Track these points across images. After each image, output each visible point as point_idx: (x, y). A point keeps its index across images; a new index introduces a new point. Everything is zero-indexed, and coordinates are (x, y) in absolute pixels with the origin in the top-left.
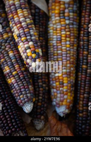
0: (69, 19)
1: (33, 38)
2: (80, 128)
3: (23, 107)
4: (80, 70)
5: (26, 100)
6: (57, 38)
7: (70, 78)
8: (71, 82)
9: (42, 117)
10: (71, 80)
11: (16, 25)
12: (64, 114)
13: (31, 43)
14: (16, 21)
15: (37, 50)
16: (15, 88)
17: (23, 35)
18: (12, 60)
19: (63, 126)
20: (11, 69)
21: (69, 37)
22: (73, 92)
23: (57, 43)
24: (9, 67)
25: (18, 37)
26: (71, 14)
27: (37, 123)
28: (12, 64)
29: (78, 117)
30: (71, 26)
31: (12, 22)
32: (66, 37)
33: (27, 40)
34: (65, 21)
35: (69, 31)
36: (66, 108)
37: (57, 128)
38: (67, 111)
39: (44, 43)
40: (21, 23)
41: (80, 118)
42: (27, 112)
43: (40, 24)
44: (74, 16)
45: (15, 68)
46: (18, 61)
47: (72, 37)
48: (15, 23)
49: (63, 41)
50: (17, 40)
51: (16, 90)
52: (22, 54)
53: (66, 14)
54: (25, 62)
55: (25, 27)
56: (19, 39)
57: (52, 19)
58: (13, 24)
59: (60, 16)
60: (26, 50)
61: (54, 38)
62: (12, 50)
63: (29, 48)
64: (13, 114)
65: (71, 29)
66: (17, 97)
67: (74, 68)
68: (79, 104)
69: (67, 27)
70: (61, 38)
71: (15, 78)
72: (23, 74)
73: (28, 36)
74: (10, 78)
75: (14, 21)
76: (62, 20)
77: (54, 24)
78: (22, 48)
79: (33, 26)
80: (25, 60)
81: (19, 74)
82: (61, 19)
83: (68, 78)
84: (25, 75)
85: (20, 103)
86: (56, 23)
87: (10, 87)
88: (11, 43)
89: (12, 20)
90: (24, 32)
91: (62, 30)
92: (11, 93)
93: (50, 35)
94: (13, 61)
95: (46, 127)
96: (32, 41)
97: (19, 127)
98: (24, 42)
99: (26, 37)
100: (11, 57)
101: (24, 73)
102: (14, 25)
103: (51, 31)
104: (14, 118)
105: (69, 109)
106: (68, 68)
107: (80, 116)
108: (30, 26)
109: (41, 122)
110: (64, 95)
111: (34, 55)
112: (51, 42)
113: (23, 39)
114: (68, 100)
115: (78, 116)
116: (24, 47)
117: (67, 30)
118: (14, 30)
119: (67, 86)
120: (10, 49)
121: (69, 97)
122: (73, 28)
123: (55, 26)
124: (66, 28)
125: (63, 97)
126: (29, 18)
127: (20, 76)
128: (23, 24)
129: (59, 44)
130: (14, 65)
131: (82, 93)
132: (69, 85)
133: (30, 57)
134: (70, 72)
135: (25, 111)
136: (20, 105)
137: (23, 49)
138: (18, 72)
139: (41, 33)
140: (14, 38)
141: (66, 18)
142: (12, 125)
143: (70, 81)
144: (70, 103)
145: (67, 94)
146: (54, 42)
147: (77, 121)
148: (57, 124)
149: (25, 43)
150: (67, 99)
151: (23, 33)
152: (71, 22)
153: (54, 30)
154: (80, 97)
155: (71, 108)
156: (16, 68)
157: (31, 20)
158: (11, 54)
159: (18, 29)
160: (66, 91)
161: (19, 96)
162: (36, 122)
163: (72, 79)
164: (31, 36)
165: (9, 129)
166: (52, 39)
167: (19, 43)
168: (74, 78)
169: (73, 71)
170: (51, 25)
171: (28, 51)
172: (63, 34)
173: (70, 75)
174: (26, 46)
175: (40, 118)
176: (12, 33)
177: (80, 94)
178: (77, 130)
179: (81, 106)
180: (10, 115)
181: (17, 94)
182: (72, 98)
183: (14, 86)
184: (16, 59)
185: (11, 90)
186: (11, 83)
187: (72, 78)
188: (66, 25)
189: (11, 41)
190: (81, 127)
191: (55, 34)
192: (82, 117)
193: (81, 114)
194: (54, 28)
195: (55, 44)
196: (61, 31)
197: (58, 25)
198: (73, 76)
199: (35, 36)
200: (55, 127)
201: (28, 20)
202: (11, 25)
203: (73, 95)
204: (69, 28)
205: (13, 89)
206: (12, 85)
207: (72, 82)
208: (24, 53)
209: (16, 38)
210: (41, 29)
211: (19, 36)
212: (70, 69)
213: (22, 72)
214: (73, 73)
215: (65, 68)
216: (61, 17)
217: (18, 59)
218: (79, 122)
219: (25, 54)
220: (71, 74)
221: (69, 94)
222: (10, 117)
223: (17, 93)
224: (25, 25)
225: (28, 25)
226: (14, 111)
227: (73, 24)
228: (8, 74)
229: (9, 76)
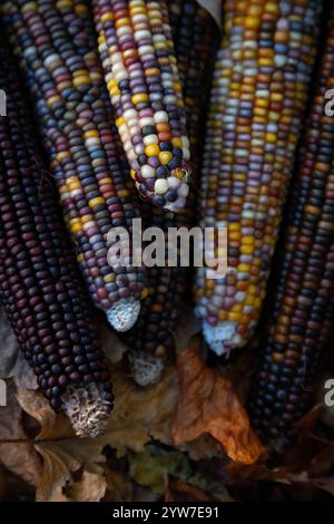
0: (286, 53)
1: (169, 99)
2: (269, 397)
3: (108, 312)
4: (295, 218)
5: (121, 290)
6: (240, 108)
7: (262, 238)
8: (263, 253)
9: (160, 350)
10: (265, 247)
11: (120, 49)
12: (226, 347)
13: (160, 116)
14: (122, 38)
15: (175, 141)
16: (90, 248)
17: (138, 85)
18: (92, 160)
19: (220, 384)
20: (87, 188)
21: (279, 111)
22: (264, 284)
23: (237, 123)
24: (80, 179)
25: (121, 88)
26: (295, 36)
27: (141, 366)
28: (92, 173)
29: (268, 362)
30: (289, 76)
31: (107, 37)
32: (269, 108)
33: (149, 104)
34: (271, 58)
35: (282, 91)
36: (237, 331)
37: (201, 387)
38: (237, 340)
39: (195, 118)
40: (135, 46)
41: (275, 367)
42: (118, 327)
43: (193, 53)
44: (301, 42)
45: (99, 186)
46: (112, 167)
47: (286, 111)
48: (116, 43)
49: (256, 119)
50: (115, 99)
51: (93, 256)
52: (127, 146)
53: (279, 36)
54: (133, 173)
55: (149, 61)
56: (124, 98)
57: (231, 43)
58: (109, 46)
59: (258, 39)
60: (142, 134)
61: (230, 107)
62: (96, 129)
63: (153, 130)
64: (76, 330)
65: (289, 85)
66: (94, 278)
67: (280, 211)
68: (276, 322)
69: (277, 75)
70: (251, 109)
71: (94, 219)
72: (122, 209)
73: (155, 92)
74: (79, 216)
75: (115, 35)
76: (263, 52)
77: (235, 61)
78: (129, 128)
79: (173, 59)
80: (135, 165)
81: (110, 207)
82: (260, 47)
83: (256, 238)
84: (127, 213)
85: (100, 298)
86: (243, 59)
87: (77, 243)
88: (94, 105)
89: (109, 32)
90: (144, 77)
91: (260, 85)
92: (77, 264)
93: (218, 95)
94: (95, 162)
95: (167, 380)
96: (164, 108)
97: (90, 371)
98: (138, 111)
99: (148, 92)
100: (91, 149)
101: (125, 206)
102: (113, 48)
103: (224, 81)
104: (78, 343)
105: (246, 335)
106: (261, 207)
107: (275, 362)
108: (163, 60)
109: (154, 363)
110: (237, 290)
111: (165, 156)
112: (218, 116)
113: (137, 98)
114: (247, 309)
115: (268, 358)
116: (137, 125)
117: (274, 86)
118: (111, 65)
119: (250, 263)
120: (90, 125)
121: (250, 299)
122: (294, 81)
123: (238, 68)
124: (272, 80)
125: (233, 296)
126: (163, 33)
127: (110, 213)
128: (142, 50)
129: (242, 129)
130: (98, 176)
131: (291, 292)
132: (257, 261)
133: (151, 161)
134: (264, 222)
135: (113, 323)
136: (99, 302)
137: (133, 131)
138: (106, 199)
139: (190, 83)
140: (107, 92)
141: (279, 47)
142: (72, 362)
143: (260, 248)
144: (250, 315)
145: (244, 289)
146: (230, 119)
147: (263, 374)
148: (201, 377)
149: (142, 113)
150: (243, 303)
151: (139, 81)
152: (291, 61)
153: (233, 81)
154: (283, 302)
155: (252, 332)
156: (102, 188)
157: (167, 39)
158: (91, 141)
159: (126, 66)
160: (245, 279)
161: (102, 275)
162: (138, 361)
163: (269, 243)
164: (163, 92)
165: (62, 371)
166: (221, 108)
167: (123, 111)
168: (273, 242)
169: (273, 217)
170: (226, 63)
171: (149, 139)
172: (262, 98)
173: (262, 230)
174: (145, 122)
175: (153, 352)
176: (104, 72)
177: (286, 294)
178: (260, 402)
179: (283, 329)
180: (69, 332)
181: (94, 270)
182: (258, 302)
183: (88, 242)
184: (105, 157)
185: (79, 253)
186: (79, 233)
187: (267, 239)
188: (276, 68)
189: (96, 97)
190: (274, 393)
191: (234, 94)
192: (281, 364)
193: (278, 356)
194: (233, 73)
195: (231, 127)
196: (257, 89)
197: (248, 67)
198: (270, 234)
199: (174, 94)
200: (196, 384)
201: (159, 38)
202: (102, 47)
203: (263, 294)
204: (283, 81)
205: (84, 252)
206: (84, 238)
207: (267, 252)
208: (134, 144)
209: (114, 90)
210: (192, 72)
211: (126, 87)
212: (266, 212)
213: (119, 202)
214: (272, 225)
215: (254, 205)
216: (263, 43)
217: (110, 160)
218: (267, 377)
219: (139, 149)
220: (268, 229)
221: (252, 289)
222: (66, 337)
223: (96, 265)
224: (150, 56)
225: (157, 57)
226: (81, 318)
227: (295, 70)
228: (74, 201)
229: (78, 209)
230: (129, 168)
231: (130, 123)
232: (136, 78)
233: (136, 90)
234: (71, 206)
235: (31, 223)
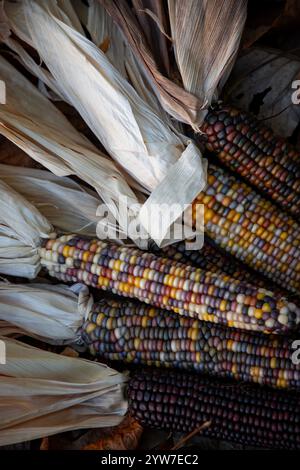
0: (238, 203)
1: (232, 288)
6: (257, 246)
11: (188, 302)
13: (240, 299)
14: (183, 298)
15: (260, 297)
17: (215, 302)
18: (245, 352)
20: (262, 364)
21: (270, 223)
23: (265, 252)
24: (254, 365)
25: (211, 314)
26: (230, 193)
28: (254, 357)
30: (251, 208)
31: (177, 306)
32: (265, 229)
33: (229, 302)
34: (236, 213)
35: (259, 216)
39: (248, 275)
40: (191, 292)
43: (208, 258)
44: (235, 191)
45: (264, 356)
46: (256, 342)
47: (272, 219)
48: (183, 303)
49: (268, 239)
50: (216, 320)
52: (248, 327)
53: (225, 203)
54: (266, 332)
55: (203, 289)
56: (218, 314)
57: (214, 232)
58: (183, 308)
59: (221, 216)
60: (245, 314)
61: (253, 251)
62: (228, 340)
63: (246, 307)
65: (257, 210)
69: (248, 214)
70: (261, 240)
71: (283, 370)
73: (224, 295)
74: (277, 378)
75: (178, 301)
76: (230, 216)
77: (227, 235)
78: (238, 321)
79: (209, 273)
80: (262, 328)
81: (281, 356)
82: (226, 217)
86: (228, 230)
87: (293, 388)
88: (213, 334)
89: (175, 304)
90: (212, 296)
91: (249, 228)
93: (241, 254)
94: (248, 351)
96: (236, 294)
98: (230, 310)
99: (222, 299)
100: (239, 350)
101: (284, 347)
102: (185, 306)
103: (235, 247)
108: (207, 280)
111: (266, 308)
112: (254, 261)
113: (222, 307)
116: (238, 315)
117: (253, 220)
118: (195, 312)
120: (224, 342)
122: (256, 207)
123: (232, 236)
124: (250, 219)
126: (191, 272)
128: (195, 289)
129: (270, 251)
130: (258, 353)
133: (265, 317)
137: (241, 319)
138: (275, 356)
139: (226, 269)
140: (209, 322)
141: (231, 206)
146: (260, 254)
149: (233, 308)
151: (213, 300)
152: (243, 202)
153: (238, 242)
156: (267, 355)
157: (195, 271)
158: (234, 347)
159: (200, 304)
164: (226, 289)
166: (250, 256)
167: (226, 319)
170: (225, 240)
171: (251, 312)
172: (257, 230)
174: (239, 310)
176: (196, 318)
183: (296, 381)
184: (248, 343)
186: (288, 383)
188: (244, 213)
189: (208, 330)
191: (246, 245)
194: (233, 239)
195: (265, 257)
196: (250, 230)
197: (234, 229)
199: (230, 283)
201: (192, 276)
202: (181, 312)
204: (253, 213)
206: (293, 383)
208: (249, 322)
209: (210, 318)
210: (220, 264)
211: (213, 310)
213: (280, 349)
216: (225, 214)
217: (251, 341)
219: (253, 321)
224: (201, 287)
225: (203, 283)
227: (250, 202)
228: (266, 376)
229: (272, 377)
230: (262, 332)
231: (235, 318)
232: (210, 301)
233: (217, 305)
234: (268, 380)
235: (267, 409)
